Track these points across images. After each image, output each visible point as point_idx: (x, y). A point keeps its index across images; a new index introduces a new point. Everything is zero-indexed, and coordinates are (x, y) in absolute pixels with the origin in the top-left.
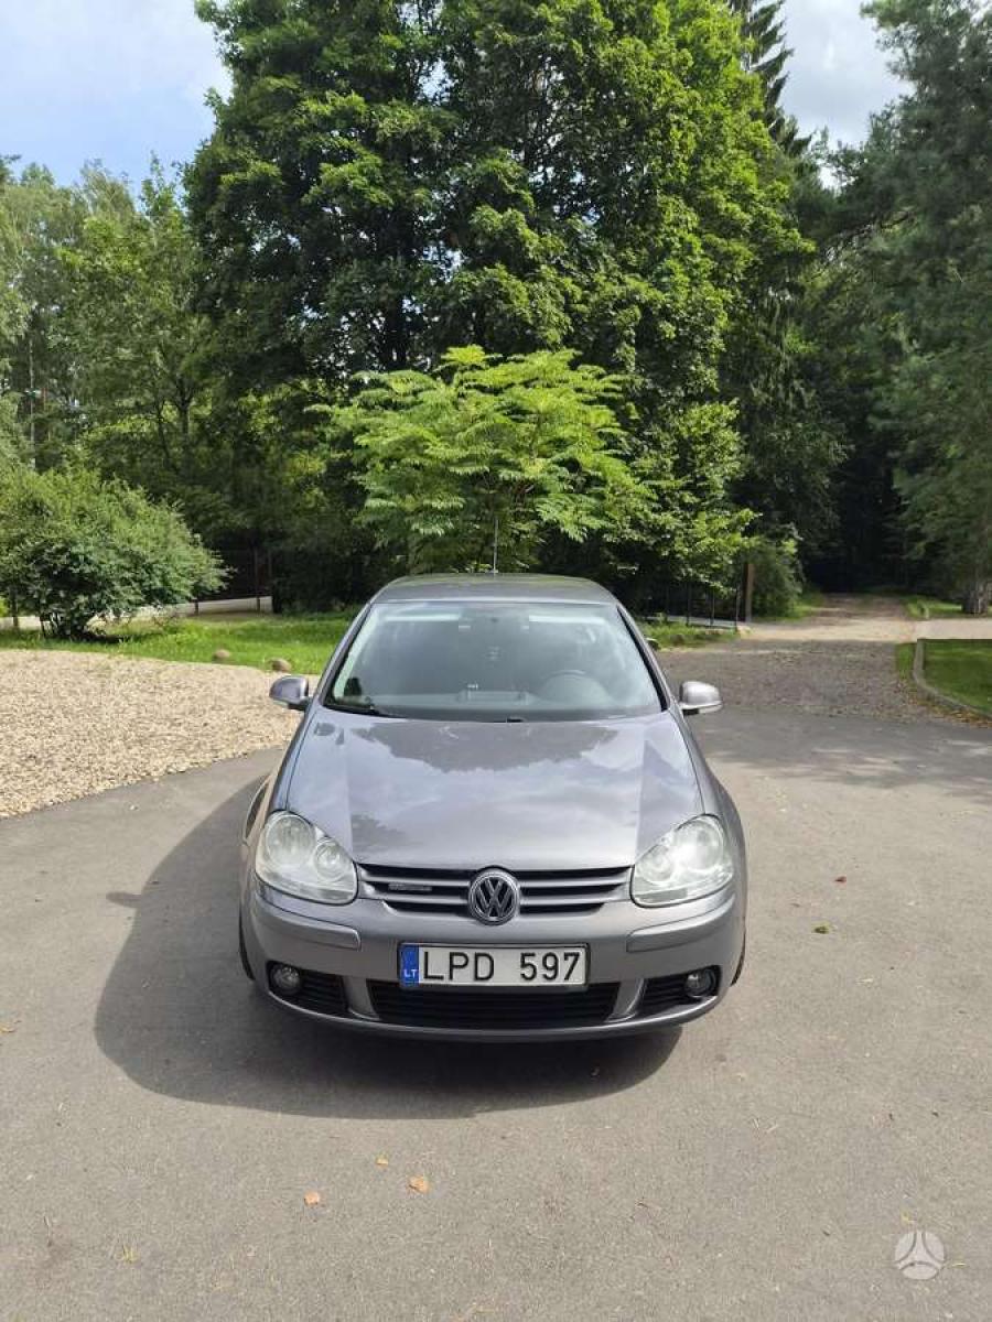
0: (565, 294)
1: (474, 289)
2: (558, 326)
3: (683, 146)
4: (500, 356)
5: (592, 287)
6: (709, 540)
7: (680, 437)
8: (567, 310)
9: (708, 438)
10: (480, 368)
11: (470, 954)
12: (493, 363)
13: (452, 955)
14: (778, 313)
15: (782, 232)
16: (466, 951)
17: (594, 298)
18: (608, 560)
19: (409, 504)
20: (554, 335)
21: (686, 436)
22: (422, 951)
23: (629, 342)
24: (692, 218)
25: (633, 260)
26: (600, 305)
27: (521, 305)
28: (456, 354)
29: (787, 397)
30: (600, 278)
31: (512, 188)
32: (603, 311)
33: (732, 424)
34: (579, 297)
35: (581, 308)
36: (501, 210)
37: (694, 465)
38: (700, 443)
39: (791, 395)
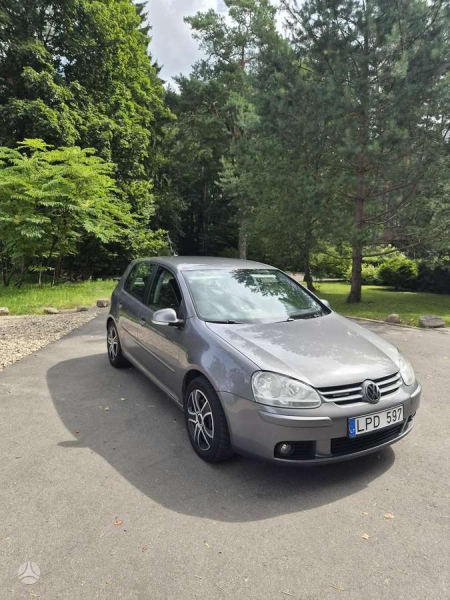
0: (74, 119)
1: (25, 110)
2: (73, 135)
3: (123, 60)
4: (53, 146)
5: (86, 118)
6: (146, 243)
7: (129, 194)
8: (77, 128)
9: (142, 196)
10: (43, 151)
11: (372, 417)
12: (49, 149)
13: (367, 419)
14: (155, 143)
15: (162, 108)
16: (370, 417)
17: (88, 124)
18: (103, 251)
19: (17, 220)
20: (71, 139)
21: (133, 194)
22: (356, 420)
23: (107, 147)
24: (128, 94)
25: (104, 109)
26: (92, 128)
27: (54, 123)
28: (29, 142)
29: (160, 181)
30: (90, 114)
31: (43, 61)
32: (93, 130)
33: (151, 191)
34: (81, 122)
35: (82, 127)
36: (38, 71)
37: (137, 209)
38: (139, 198)
39: (162, 180)
